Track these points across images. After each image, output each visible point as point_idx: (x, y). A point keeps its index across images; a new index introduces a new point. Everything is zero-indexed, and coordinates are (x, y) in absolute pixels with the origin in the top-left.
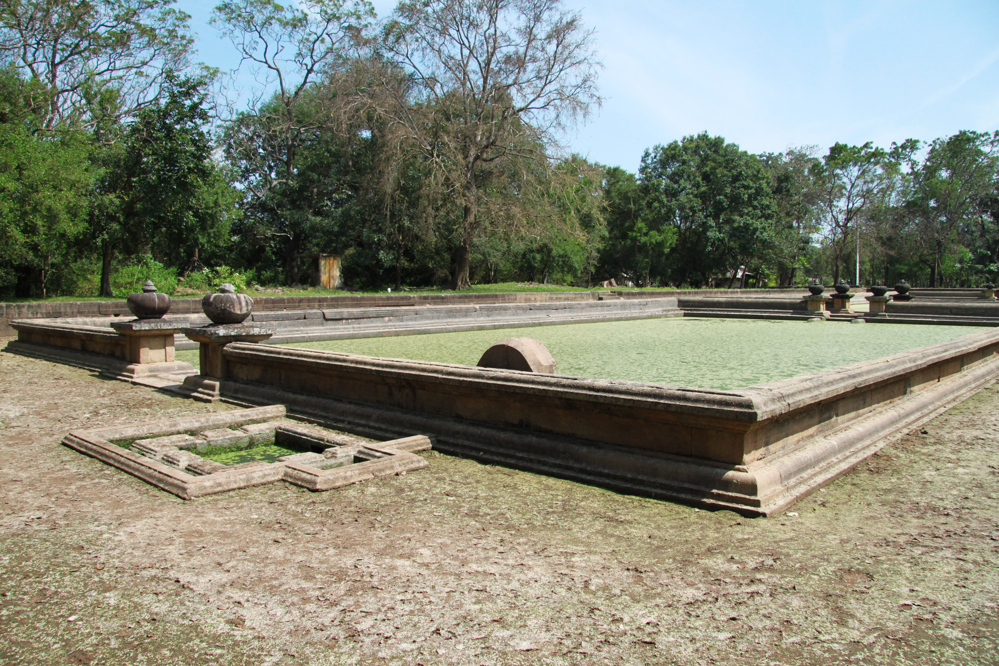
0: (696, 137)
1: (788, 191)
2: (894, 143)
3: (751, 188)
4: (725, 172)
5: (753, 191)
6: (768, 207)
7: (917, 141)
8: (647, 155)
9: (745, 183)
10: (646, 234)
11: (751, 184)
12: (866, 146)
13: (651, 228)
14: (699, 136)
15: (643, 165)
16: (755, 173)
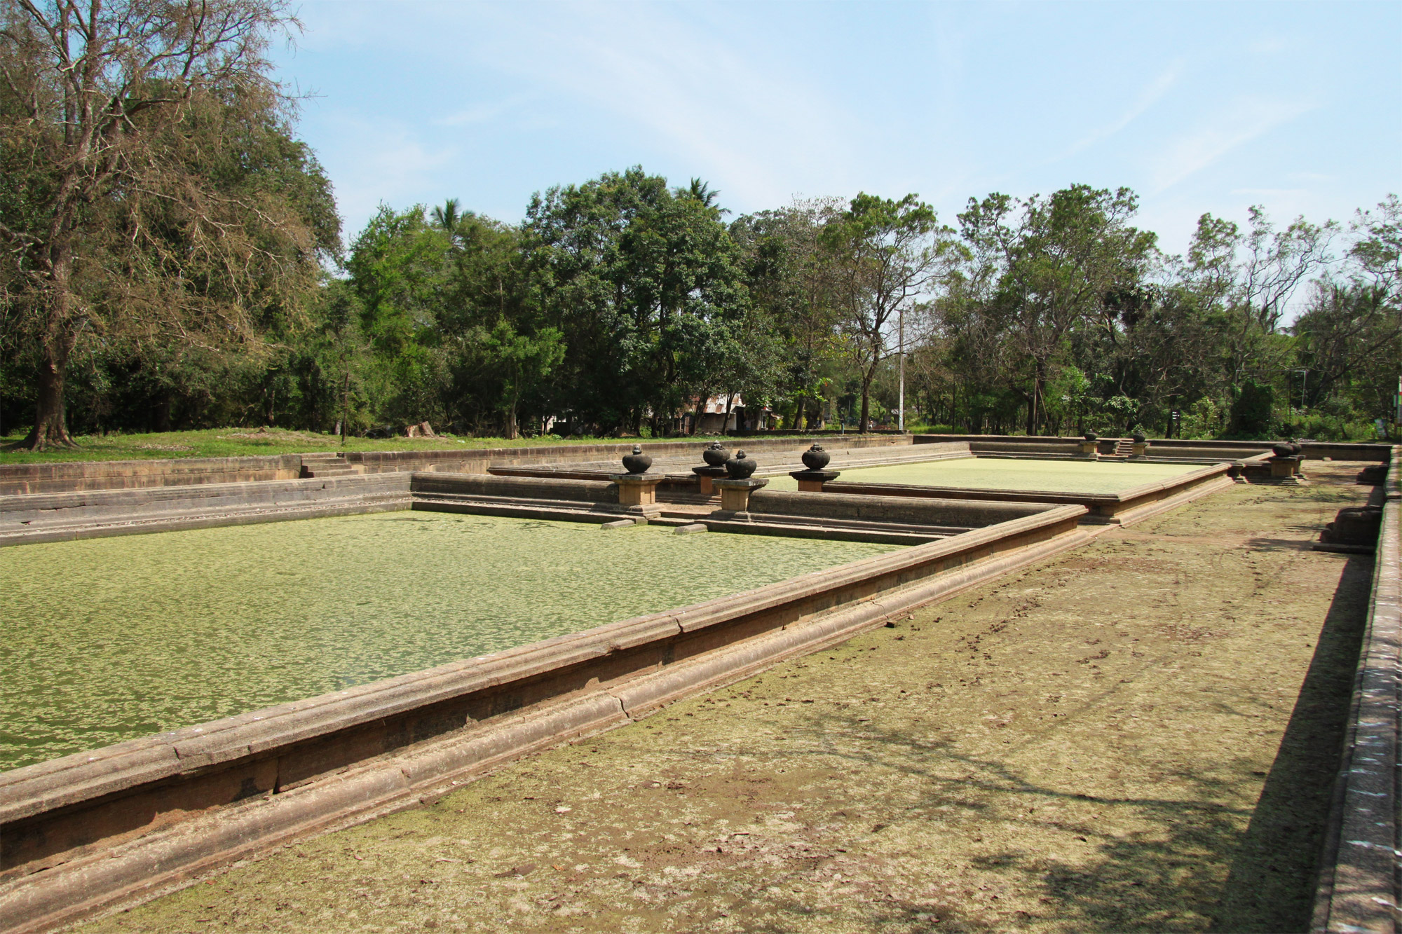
0: (622, 174)
1: (774, 272)
2: (973, 199)
3: (702, 265)
4: (657, 237)
5: (705, 270)
6: (731, 298)
7: (1006, 198)
8: (536, 204)
9: (690, 256)
10: (511, 343)
11: (701, 257)
12: (908, 200)
13: (521, 332)
14: (628, 174)
15: (530, 221)
16: (709, 238)
